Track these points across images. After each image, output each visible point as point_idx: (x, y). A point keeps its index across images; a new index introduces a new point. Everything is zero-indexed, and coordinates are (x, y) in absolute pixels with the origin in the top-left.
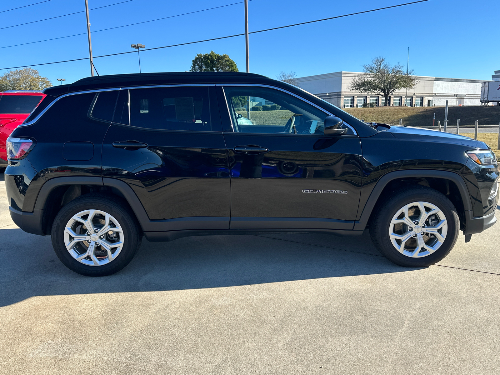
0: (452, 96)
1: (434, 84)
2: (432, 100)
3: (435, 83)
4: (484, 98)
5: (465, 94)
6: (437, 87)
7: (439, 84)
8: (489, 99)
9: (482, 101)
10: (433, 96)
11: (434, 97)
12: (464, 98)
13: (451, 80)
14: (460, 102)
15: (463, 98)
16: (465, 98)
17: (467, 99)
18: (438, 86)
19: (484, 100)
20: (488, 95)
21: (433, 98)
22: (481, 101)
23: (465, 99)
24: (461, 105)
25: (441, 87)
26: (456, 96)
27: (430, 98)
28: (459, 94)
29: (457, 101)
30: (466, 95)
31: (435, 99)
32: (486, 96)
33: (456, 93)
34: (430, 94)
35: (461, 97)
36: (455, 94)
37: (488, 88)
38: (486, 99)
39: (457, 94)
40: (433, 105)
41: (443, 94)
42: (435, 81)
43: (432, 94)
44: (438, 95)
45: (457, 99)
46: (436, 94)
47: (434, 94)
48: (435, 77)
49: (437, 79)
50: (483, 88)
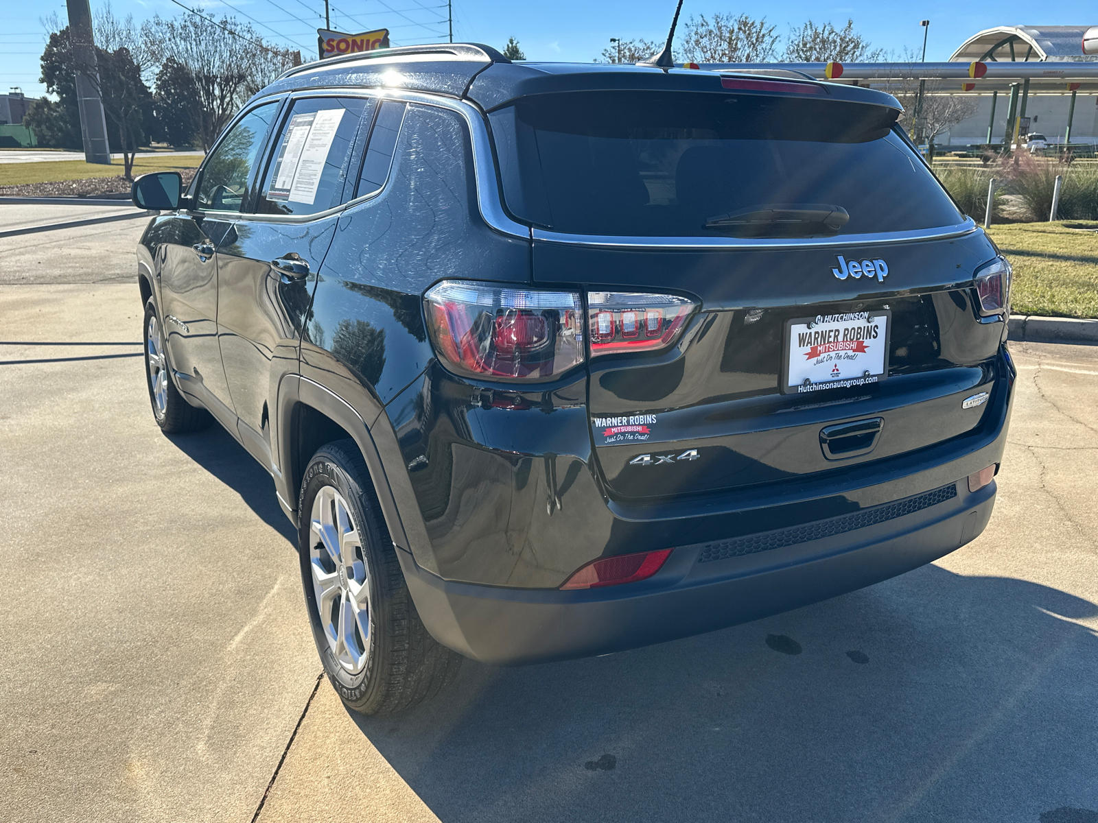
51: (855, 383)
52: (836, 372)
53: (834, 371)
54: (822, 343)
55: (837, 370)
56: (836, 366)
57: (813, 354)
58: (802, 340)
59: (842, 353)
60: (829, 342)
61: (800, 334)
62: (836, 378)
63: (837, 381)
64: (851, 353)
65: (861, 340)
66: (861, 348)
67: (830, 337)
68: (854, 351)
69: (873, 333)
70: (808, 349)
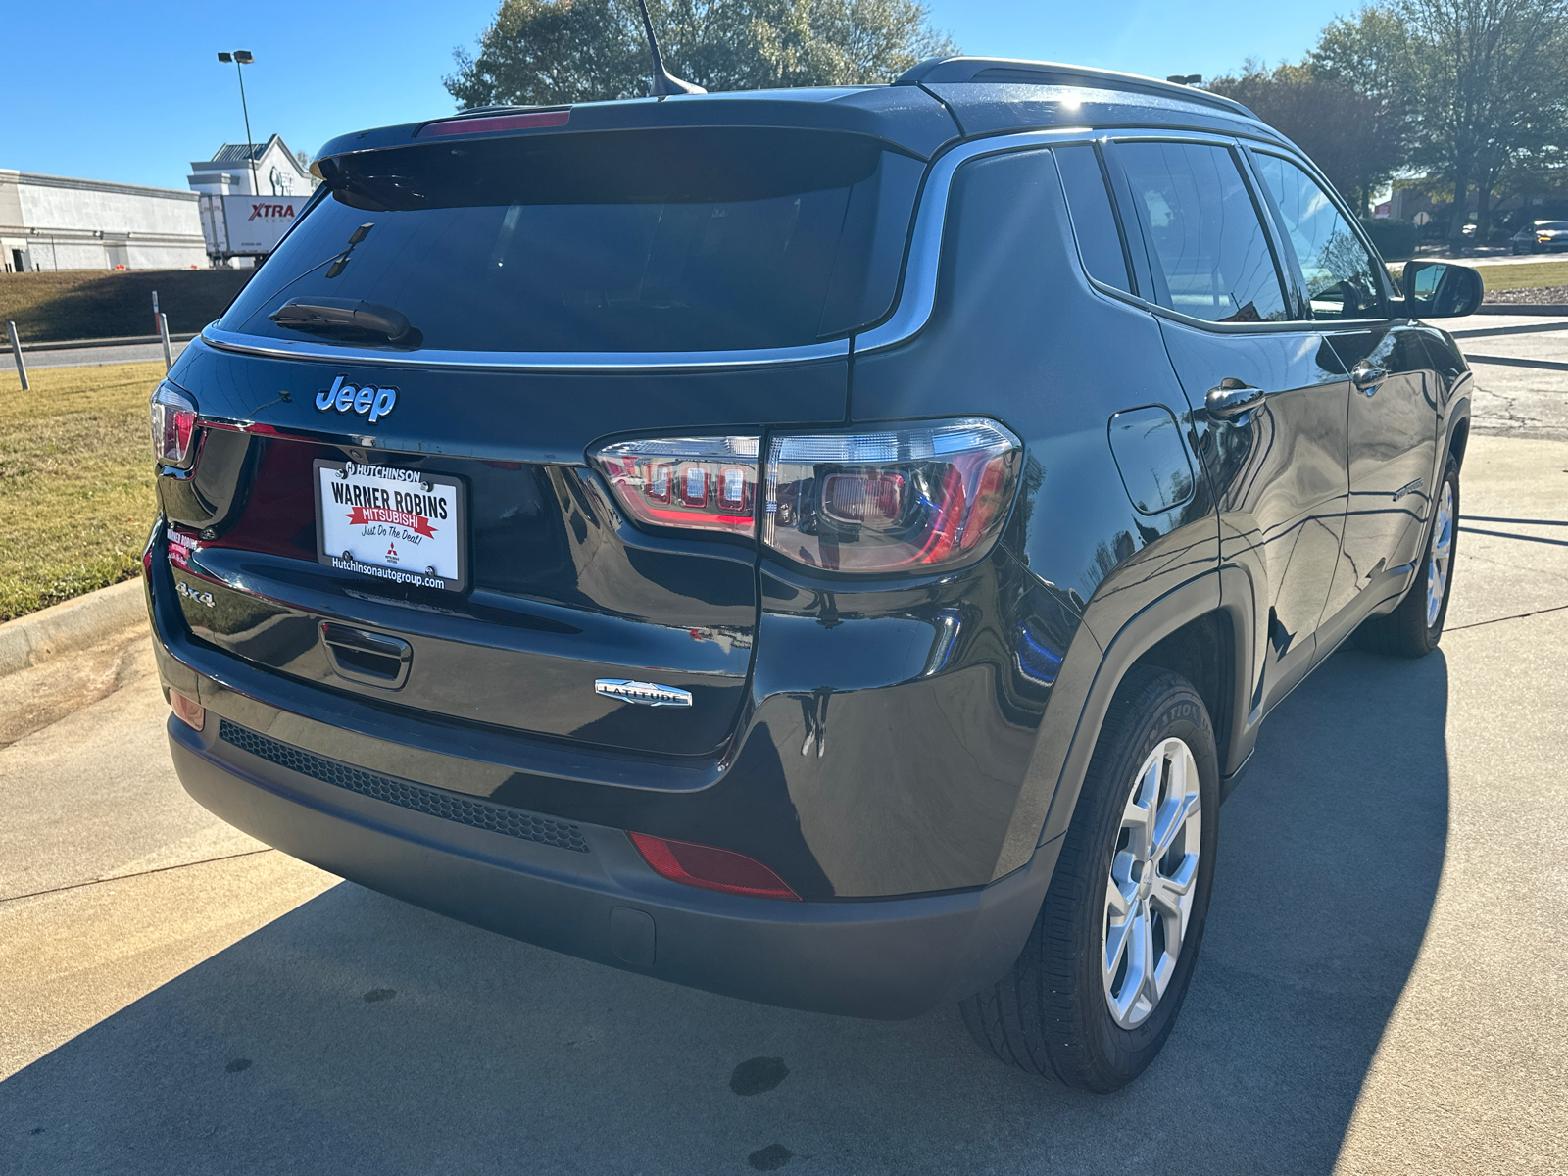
0: (88, 238)
1: (20, 195)
2: (28, 250)
3: (22, 191)
4: (216, 245)
5: (125, 230)
6: (31, 206)
7: (36, 195)
8: (235, 248)
9: (214, 255)
10: (26, 236)
11: (30, 240)
12: (126, 246)
13: (74, 185)
14: (115, 258)
15: (123, 243)
16: (128, 243)
17: (136, 248)
18: (35, 202)
19: (217, 252)
20: (227, 236)
21: (29, 243)
22: (209, 254)
23: (128, 248)
24: (123, 267)
25: (45, 207)
26: (101, 238)
27: (20, 243)
28: (106, 230)
29: (107, 255)
30: (129, 234)
31: (35, 246)
32: (221, 238)
33: (98, 229)
34: (16, 231)
35: (116, 243)
36: (95, 232)
37: (222, 213)
38: (223, 248)
39: (102, 233)
40: (35, 267)
41: (59, 230)
42: (20, 183)
43: (21, 231)
44: (40, 231)
45: (105, 246)
46: (33, 229)
47: (29, 231)
48: (18, 172)
49: (28, 180)
50: (207, 214)
51: (410, 579)
52: (392, 554)
53: (390, 552)
54: (368, 505)
55: (395, 553)
56: (392, 546)
57: (357, 518)
58: (338, 492)
59: (400, 529)
60: (377, 507)
61: (333, 484)
62: (392, 565)
63: (392, 569)
64: (411, 532)
65: (423, 515)
66: (425, 529)
67: (376, 499)
68: (416, 530)
69: (439, 510)
70: (349, 508)
